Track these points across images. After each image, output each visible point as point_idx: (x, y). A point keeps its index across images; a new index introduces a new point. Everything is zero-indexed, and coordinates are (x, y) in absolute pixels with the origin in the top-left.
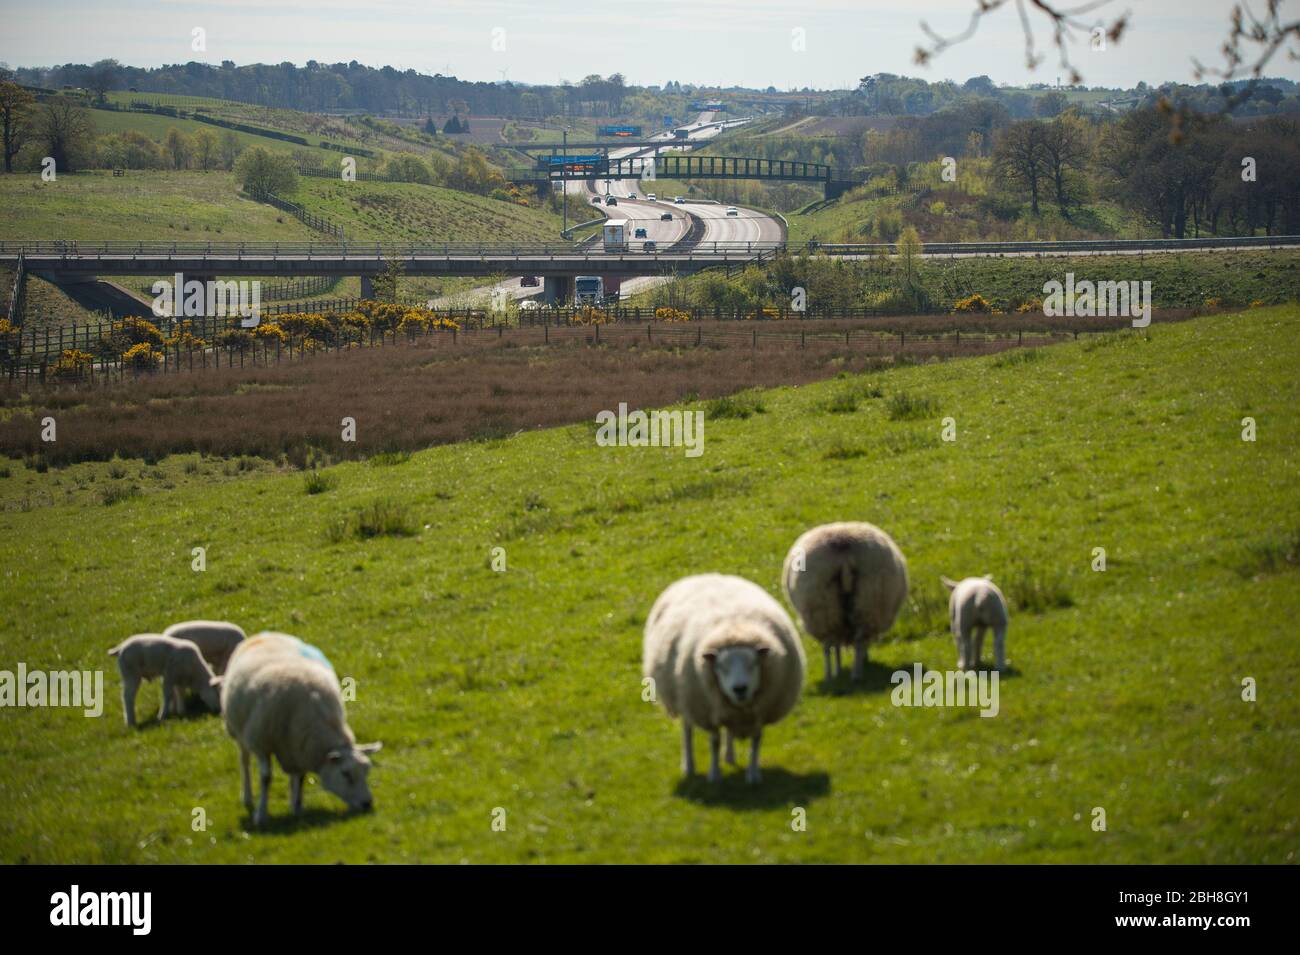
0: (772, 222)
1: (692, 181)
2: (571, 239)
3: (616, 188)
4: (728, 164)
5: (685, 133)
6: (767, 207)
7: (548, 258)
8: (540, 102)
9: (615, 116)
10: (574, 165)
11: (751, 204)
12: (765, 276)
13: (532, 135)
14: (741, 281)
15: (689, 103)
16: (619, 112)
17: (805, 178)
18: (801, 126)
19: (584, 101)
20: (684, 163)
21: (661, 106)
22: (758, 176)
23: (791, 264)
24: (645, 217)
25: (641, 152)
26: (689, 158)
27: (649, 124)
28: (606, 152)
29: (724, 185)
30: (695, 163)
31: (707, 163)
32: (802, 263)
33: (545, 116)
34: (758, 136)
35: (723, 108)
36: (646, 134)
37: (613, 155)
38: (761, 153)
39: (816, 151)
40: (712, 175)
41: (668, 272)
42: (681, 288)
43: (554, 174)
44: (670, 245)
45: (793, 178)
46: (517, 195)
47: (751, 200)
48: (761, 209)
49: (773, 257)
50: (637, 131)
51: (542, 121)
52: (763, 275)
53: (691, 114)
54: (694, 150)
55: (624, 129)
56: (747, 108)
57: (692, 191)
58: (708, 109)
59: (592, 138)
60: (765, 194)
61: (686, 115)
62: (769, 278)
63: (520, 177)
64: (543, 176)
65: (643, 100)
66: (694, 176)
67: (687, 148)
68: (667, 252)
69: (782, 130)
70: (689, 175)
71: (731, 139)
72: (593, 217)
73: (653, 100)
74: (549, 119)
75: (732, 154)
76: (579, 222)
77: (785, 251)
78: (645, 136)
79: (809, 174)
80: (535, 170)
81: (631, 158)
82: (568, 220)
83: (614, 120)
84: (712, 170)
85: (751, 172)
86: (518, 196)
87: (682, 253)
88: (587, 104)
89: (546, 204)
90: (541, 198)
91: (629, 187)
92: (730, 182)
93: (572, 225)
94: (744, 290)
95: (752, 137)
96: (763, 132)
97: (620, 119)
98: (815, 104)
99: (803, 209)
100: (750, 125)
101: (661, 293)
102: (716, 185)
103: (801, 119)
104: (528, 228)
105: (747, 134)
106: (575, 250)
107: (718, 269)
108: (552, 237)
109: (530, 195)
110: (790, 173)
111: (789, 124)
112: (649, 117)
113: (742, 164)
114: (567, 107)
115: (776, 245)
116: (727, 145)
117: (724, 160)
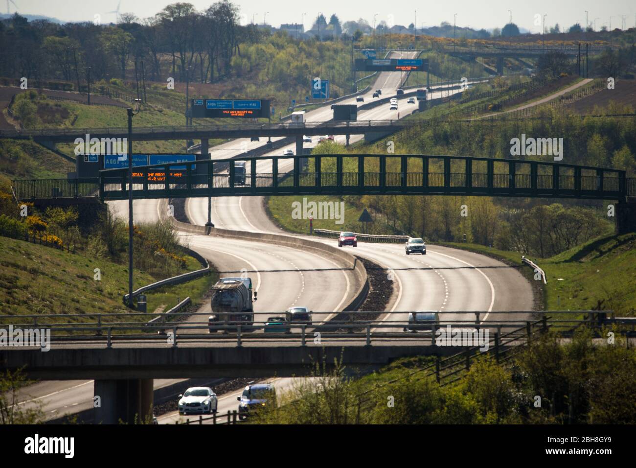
0: (515, 275)
1: (366, 199)
2: (143, 308)
3: (224, 214)
4: (432, 168)
5: (352, 112)
6: (505, 248)
7: (102, 345)
8: (79, 55)
9: (220, 79)
10: (146, 170)
11: (476, 242)
12: (507, 375)
13: (65, 114)
14: (462, 385)
15: (357, 55)
16: (227, 72)
17: (578, 194)
18: (568, 97)
19: (163, 51)
20: (351, 166)
21: (306, 61)
22: (489, 190)
23: (556, 354)
24: (282, 266)
25: (270, 147)
26: (361, 158)
27: (282, 95)
28: (205, 147)
29: (425, 206)
30: (371, 166)
31: (394, 167)
32: (579, 352)
33: (90, 81)
34: (487, 116)
35: (420, 65)
36: (278, 112)
37: (219, 153)
38: (492, 146)
39: (596, 143)
40: (404, 190)
41: (327, 369)
42: (352, 397)
43: (109, 188)
44: (328, 318)
45: (556, 193)
46: (40, 228)
47: (475, 233)
48: (494, 251)
49: (524, 341)
50: (262, 108)
51: (83, 89)
52: (504, 373)
53: (362, 75)
54: (369, 142)
55: (239, 104)
56: (465, 65)
57: (365, 217)
58: (394, 66)
59: (177, 120)
60: (502, 223)
61: (352, 78)
62: (516, 379)
63: (45, 194)
64: (88, 191)
65: (271, 49)
66: (370, 191)
67: (355, 138)
68: (327, 329)
69: (532, 104)
70: (360, 190)
71: (436, 121)
72: (184, 266)
73: (291, 49)
74: (97, 85)
75: (439, 150)
76: (158, 276)
77: (544, 329)
78: (278, 116)
79: (585, 185)
80: (74, 181)
81: (253, 156)
82: (137, 273)
83: (218, 87)
84: (404, 180)
85: (475, 184)
86: (42, 228)
87: (351, 332)
88: (168, 57)
89: (95, 243)
90: (85, 233)
91: (250, 212)
92: (436, 202)
93: (145, 282)
94: (469, 402)
95: (476, 118)
96: (496, 108)
97: (229, 85)
98: (595, 56)
99: (575, 250)
100: (470, 95)
101: (314, 407)
102: (411, 207)
103: (569, 82)
104: (61, 289)
105: (468, 112)
106: (151, 328)
107: (421, 364)
108: (108, 305)
109: (66, 225)
110: (549, 184)
111: (545, 93)
112: (284, 81)
113: (459, 168)
114: (131, 64)
115: (525, 317)
116: (429, 133)
117: (425, 159)
